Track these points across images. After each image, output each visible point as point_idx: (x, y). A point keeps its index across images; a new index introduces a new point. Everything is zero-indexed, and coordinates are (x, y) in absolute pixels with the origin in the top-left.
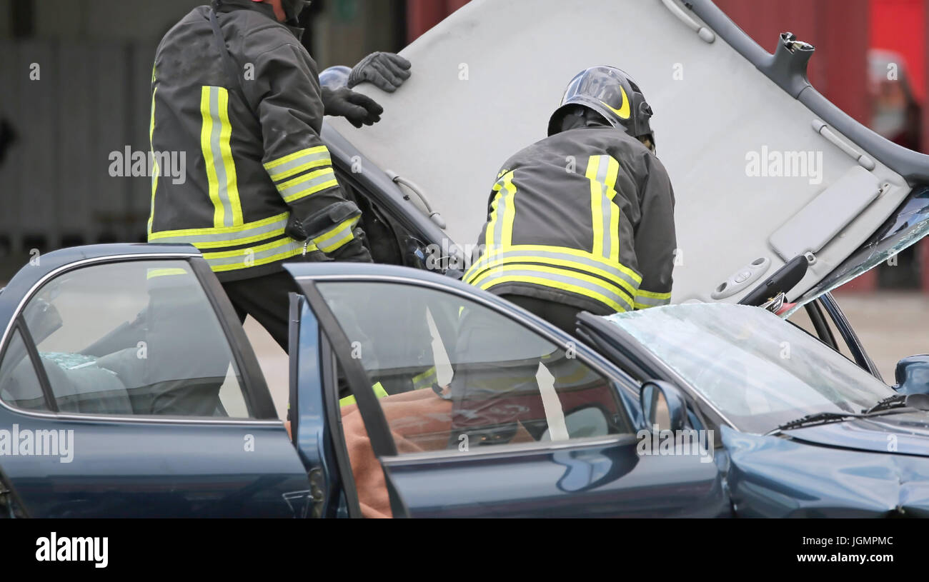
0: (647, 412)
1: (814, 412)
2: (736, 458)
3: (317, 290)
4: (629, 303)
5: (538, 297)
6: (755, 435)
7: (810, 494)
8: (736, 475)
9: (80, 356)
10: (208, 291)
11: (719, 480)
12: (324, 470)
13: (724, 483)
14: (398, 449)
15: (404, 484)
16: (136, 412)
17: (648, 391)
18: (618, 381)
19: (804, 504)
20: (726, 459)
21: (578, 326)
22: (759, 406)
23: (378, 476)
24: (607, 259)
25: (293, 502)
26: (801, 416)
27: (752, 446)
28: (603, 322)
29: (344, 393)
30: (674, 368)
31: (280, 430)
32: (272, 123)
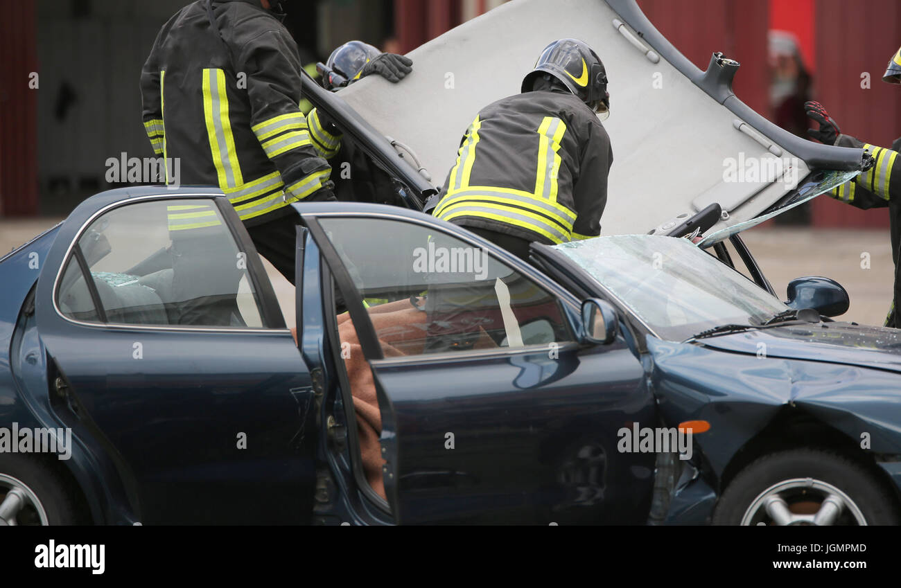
0: (587, 324)
1: (723, 324)
2: (659, 362)
3: (319, 225)
4: (565, 235)
5: (487, 228)
6: (674, 342)
7: (719, 391)
8: (659, 375)
9: (126, 276)
10: (230, 224)
11: (645, 380)
12: (324, 369)
13: (649, 382)
14: (384, 353)
15: (388, 382)
16: (171, 322)
17: (588, 306)
18: (562, 298)
19: (714, 399)
20: (651, 362)
21: (531, 254)
22: (678, 318)
23: (367, 375)
24: (546, 200)
25: (298, 396)
26: (711, 327)
27: (672, 352)
28: (552, 251)
29: (341, 309)
30: (609, 288)
31: (288, 337)
32: (256, 95)
